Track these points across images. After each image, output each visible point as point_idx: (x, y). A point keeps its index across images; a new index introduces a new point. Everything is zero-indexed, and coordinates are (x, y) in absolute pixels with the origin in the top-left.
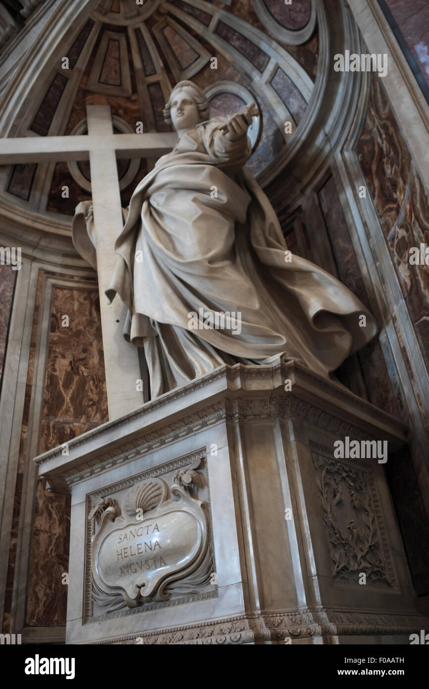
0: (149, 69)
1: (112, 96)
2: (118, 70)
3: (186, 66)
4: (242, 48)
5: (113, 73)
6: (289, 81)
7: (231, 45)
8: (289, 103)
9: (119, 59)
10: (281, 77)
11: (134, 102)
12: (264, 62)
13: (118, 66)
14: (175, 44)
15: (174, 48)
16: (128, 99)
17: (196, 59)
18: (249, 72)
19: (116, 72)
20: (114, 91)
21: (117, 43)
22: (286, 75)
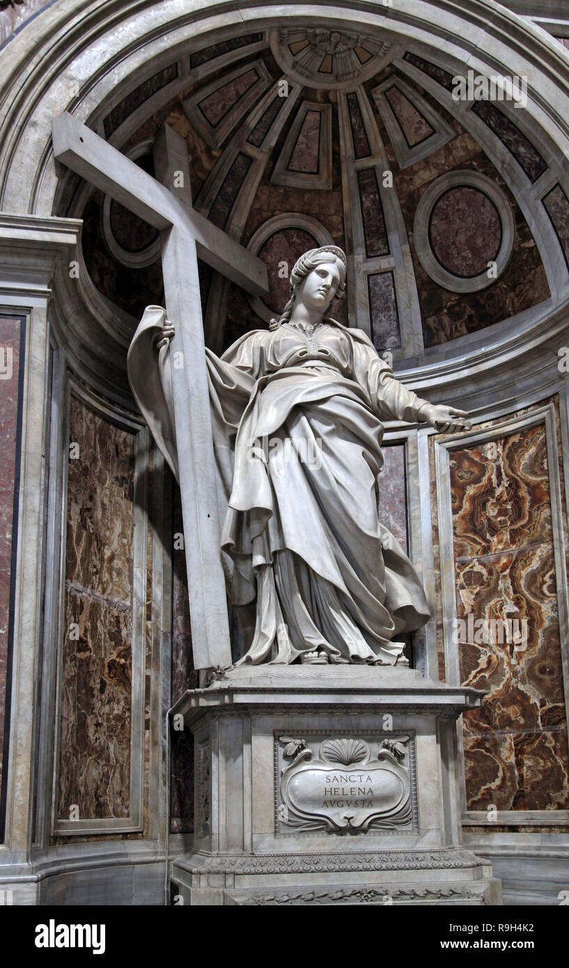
0: (258, 135)
1: (197, 132)
2: (228, 108)
3: (294, 168)
4: (368, 214)
5: (220, 107)
6: (393, 297)
7: (361, 198)
8: (377, 317)
9: (240, 97)
10: (387, 283)
11: (211, 157)
12: (379, 249)
13: (231, 103)
14: (306, 137)
15: (301, 138)
16: (209, 150)
17: (311, 173)
18: (355, 244)
19: (224, 106)
20: (204, 129)
21: (256, 78)
22: (394, 286)
